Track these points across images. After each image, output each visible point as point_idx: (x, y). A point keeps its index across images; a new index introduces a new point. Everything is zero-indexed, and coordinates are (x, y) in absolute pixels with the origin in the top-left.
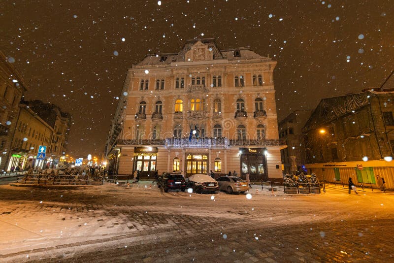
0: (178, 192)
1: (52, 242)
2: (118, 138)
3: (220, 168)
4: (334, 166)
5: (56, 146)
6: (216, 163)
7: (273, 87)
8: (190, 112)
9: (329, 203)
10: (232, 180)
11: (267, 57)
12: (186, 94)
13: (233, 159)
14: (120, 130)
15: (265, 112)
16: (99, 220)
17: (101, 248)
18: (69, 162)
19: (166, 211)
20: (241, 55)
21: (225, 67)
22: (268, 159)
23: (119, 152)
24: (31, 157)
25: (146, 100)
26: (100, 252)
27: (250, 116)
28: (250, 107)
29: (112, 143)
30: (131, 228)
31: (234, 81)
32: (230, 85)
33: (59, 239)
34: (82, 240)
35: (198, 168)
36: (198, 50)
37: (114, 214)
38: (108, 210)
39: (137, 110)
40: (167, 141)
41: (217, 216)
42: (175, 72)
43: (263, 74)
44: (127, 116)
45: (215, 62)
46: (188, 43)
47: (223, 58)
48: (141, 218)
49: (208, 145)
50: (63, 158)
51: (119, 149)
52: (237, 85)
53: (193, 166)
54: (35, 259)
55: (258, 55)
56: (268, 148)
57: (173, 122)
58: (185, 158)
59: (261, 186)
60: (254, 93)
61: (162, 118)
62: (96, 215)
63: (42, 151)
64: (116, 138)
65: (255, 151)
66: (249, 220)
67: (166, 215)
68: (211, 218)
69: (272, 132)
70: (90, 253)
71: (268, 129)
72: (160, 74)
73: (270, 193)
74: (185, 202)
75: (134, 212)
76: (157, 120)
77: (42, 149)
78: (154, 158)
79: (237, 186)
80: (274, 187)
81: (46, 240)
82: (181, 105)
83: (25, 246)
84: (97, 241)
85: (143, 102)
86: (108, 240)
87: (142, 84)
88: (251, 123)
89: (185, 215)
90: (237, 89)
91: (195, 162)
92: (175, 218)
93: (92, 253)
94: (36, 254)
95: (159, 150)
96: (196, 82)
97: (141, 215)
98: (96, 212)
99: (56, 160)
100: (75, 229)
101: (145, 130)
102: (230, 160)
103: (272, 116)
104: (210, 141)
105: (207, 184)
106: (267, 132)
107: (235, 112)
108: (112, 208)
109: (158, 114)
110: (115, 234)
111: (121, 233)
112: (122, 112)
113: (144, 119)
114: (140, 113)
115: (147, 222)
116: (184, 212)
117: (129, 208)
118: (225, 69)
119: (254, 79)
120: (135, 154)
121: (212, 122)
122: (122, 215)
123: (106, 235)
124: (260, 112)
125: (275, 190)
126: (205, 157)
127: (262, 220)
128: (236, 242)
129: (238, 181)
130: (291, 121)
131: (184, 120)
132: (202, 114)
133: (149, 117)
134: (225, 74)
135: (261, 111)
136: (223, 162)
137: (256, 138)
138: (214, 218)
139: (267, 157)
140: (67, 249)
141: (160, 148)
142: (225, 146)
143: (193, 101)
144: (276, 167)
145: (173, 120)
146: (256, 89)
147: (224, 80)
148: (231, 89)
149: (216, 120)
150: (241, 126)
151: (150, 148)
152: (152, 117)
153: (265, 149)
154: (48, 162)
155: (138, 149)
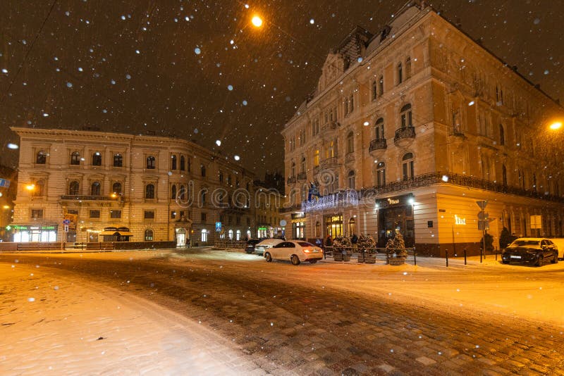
13: (370, 217)
15: (414, 129)
22: (415, 212)
25: (295, 161)
28: (391, 127)
32: (364, 104)
36: (329, 68)
42: (311, 116)
43: (412, 52)
56: (414, 192)
58: (324, 222)
65: (397, 202)
69: (424, 162)
71: (417, 159)
88: (392, 156)
95: (306, 215)
96: (328, 119)
118: (356, 79)
120: (292, 221)
121: (345, 169)
135: (409, 128)
136: (356, 224)
137: (402, 177)
139: (415, 208)
144: (427, 225)
145: (312, 178)
146: (401, 89)
147: (356, 98)
149: (348, 165)
150: (382, 164)
151: (300, 214)
153: (411, 195)
155: (293, 216)
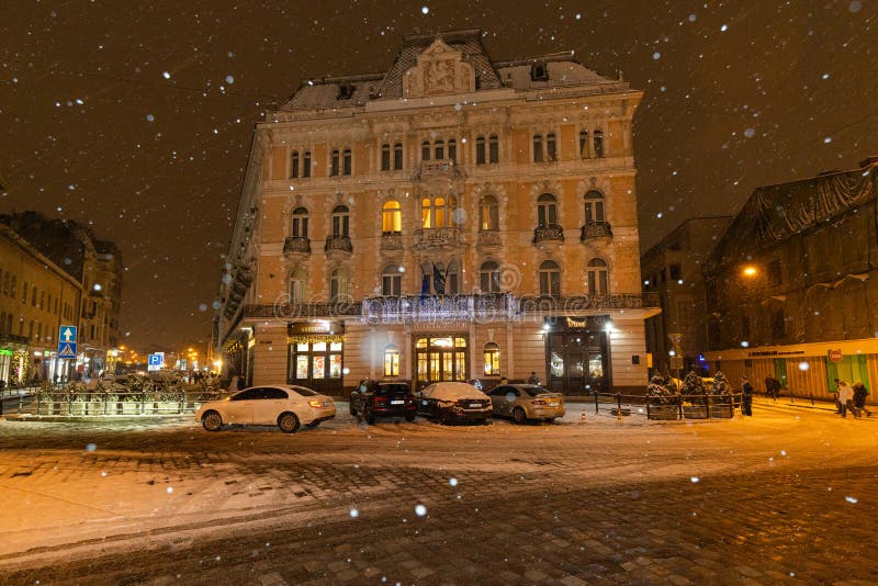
0: (397, 423)
1: (141, 524)
2: (245, 302)
3: (496, 366)
4: (775, 353)
5: (93, 326)
6: (488, 355)
7: (630, 160)
8: (421, 231)
9: (749, 438)
10: (524, 394)
11: (618, 78)
12: (410, 185)
13: (530, 344)
14: (248, 282)
15: (609, 227)
16: (227, 483)
17: (245, 531)
18: (129, 363)
19: (373, 462)
20: (551, 76)
21: (508, 112)
22: (612, 342)
23: (250, 335)
24: (37, 354)
25: (308, 203)
26: (245, 538)
27: (572, 236)
28: (571, 214)
29: (229, 314)
30: (300, 495)
31: (532, 146)
32: (520, 159)
33: (153, 518)
34: (202, 519)
35: (445, 369)
36: (438, 63)
37: (258, 470)
38: (245, 464)
39: (287, 231)
40: (366, 306)
41: (487, 468)
42: (377, 128)
43: (606, 125)
44: (264, 247)
45: (484, 95)
46: (408, 45)
47: (503, 85)
48: (319, 476)
49: (466, 313)
50: (113, 353)
51: (250, 329)
52: (538, 158)
53: (433, 365)
54: (115, 551)
55: (593, 74)
56: (613, 314)
57: (380, 260)
58: (413, 346)
59: (594, 406)
60: (581, 177)
61: (350, 249)
62: (219, 474)
63: (68, 339)
64: (239, 302)
65: (583, 324)
66: (558, 475)
67: (374, 469)
68: (474, 473)
69: (624, 276)
70: (224, 541)
71: (615, 270)
72: (340, 133)
73: (614, 419)
74: (416, 443)
75: (302, 466)
76: (338, 254)
77: (68, 333)
78: (336, 347)
79: (537, 406)
80: (623, 407)
81: (126, 520)
82: (398, 215)
83: (87, 532)
84: (233, 520)
85: (300, 210)
86: (254, 518)
87: (295, 163)
88: (573, 256)
89: (417, 469)
90: (538, 169)
91: (437, 355)
92: (395, 474)
93: (228, 539)
94: (116, 544)
95: (349, 329)
96: (432, 154)
97: (319, 471)
98: (219, 467)
99: (98, 361)
100: (181, 500)
101: (311, 281)
102: (521, 347)
103: (627, 236)
104: (471, 302)
105: (465, 403)
106: (612, 277)
107: (533, 229)
108: (252, 458)
109: (340, 238)
110: (268, 506)
111: (281, 505)
112: (250, 237)
113: (305, 254)
114: (295, 237)
115: (335, 484)
116: (415, 463)
117: (291, 458)
118: (509, 115)
119: (583, 142)
120: (289, 340)
121: (476, 256)
122: (276, 472)
123: (249, 509)
124: (595, 227)
125: (626, 413)
126: (461, 342)
127: (587, 474)
128: (527, 514)
129: (540, 395)
130: (675, 248)
131: (406, 253)
132: (451, 235)
133: (317, 247)
134: (508, 130)
135: (599, 224)
136: (505, 354)
137: (586, 291)
138: (481, 473)
139: (612, 337)
140: (175, 535)
141: (350, 322)
142: (509, 314)
143: (426, 202)
144: (630, 361)
145: (377, 254)
146: (587, 166)
147: (505, 146)
148: (525, 169)
149: (486, 249)
150: (549, 263)
151: (325, 324)
152: (326, 248)
153: (607, 317)
154: (78, 364)
155: (296, 331)
